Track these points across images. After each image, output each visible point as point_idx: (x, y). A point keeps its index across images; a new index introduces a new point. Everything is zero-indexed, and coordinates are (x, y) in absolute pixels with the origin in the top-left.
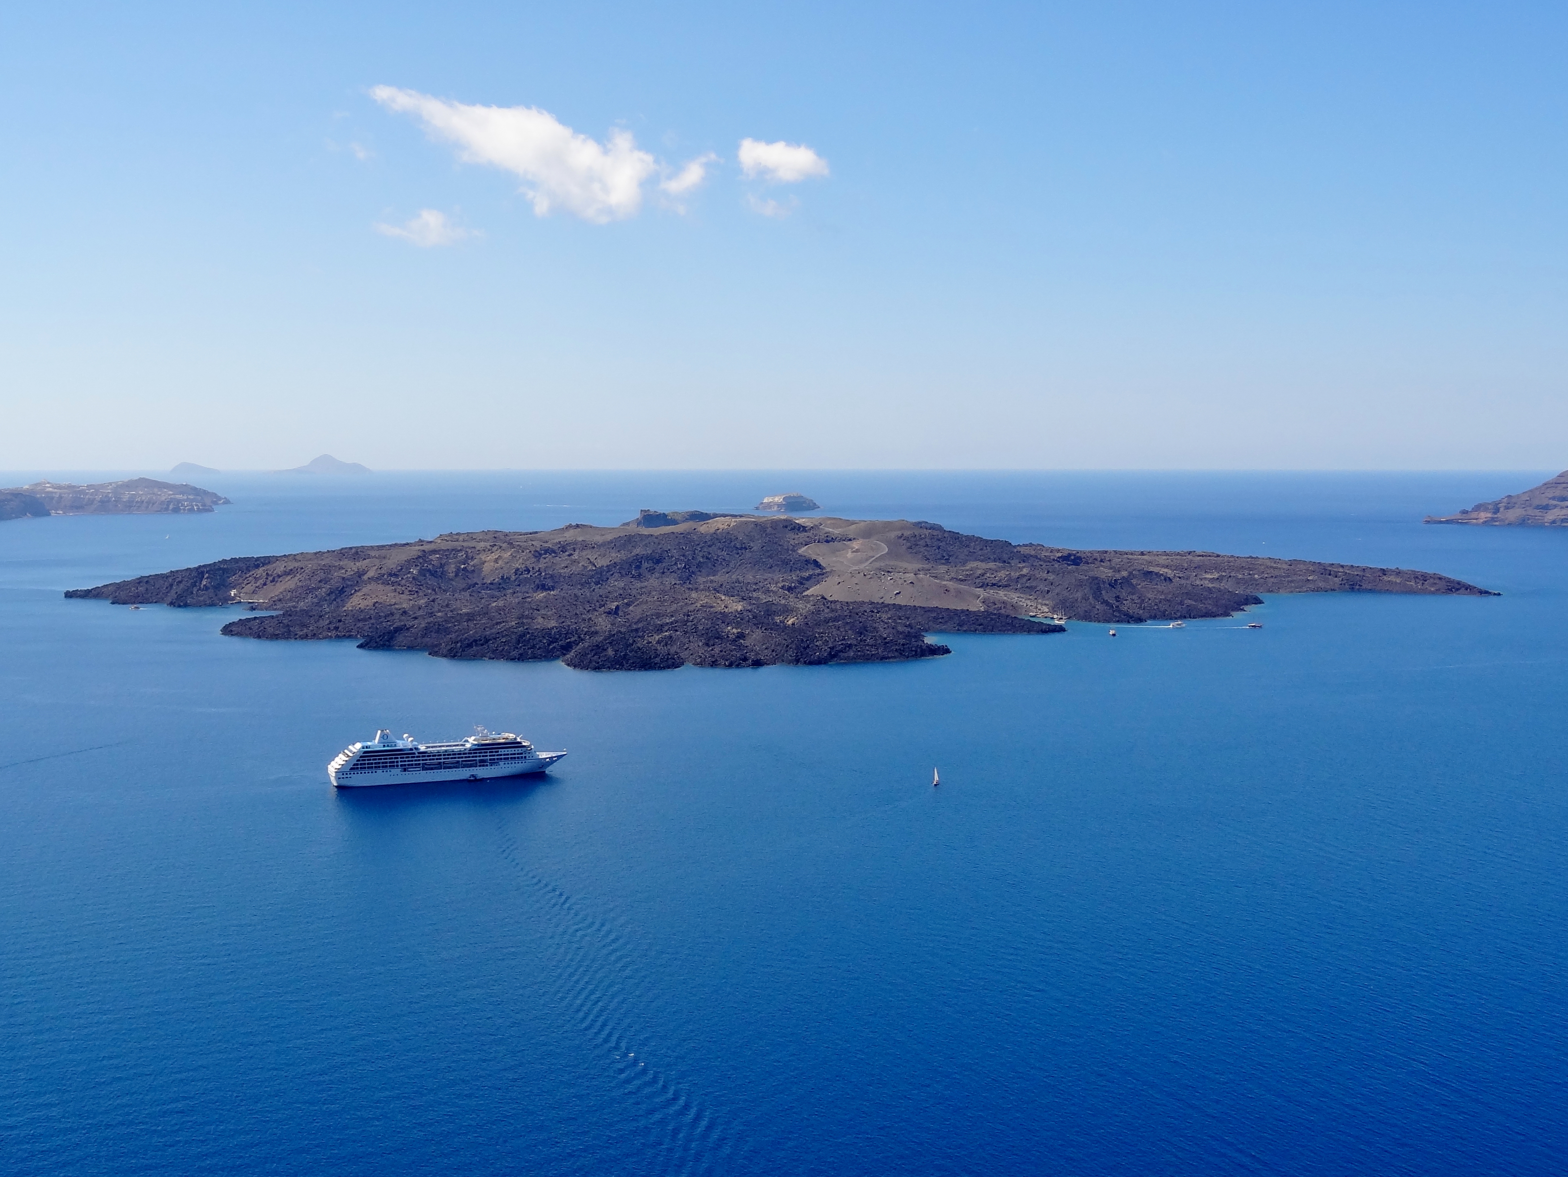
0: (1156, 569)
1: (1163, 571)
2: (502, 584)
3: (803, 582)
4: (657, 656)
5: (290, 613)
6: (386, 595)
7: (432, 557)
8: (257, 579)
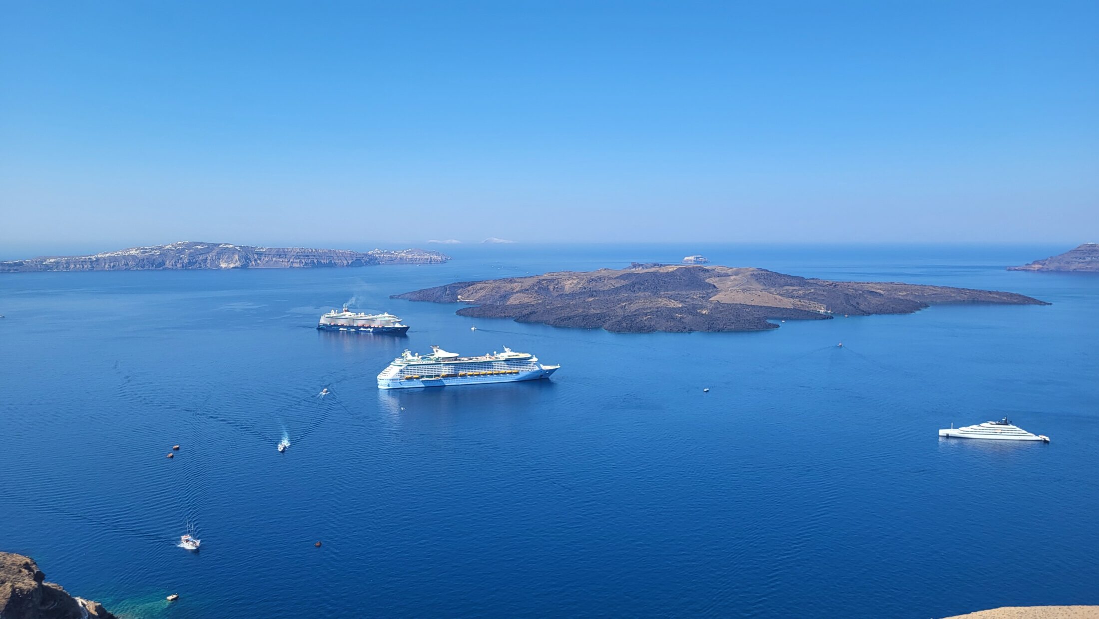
0: (875, 290)
1: (878, 291)
3: (709, 295)
4: (645, 326)
5: (485, 305)
6: (525, 299)
7: (543, 282)
8: (469, 291)
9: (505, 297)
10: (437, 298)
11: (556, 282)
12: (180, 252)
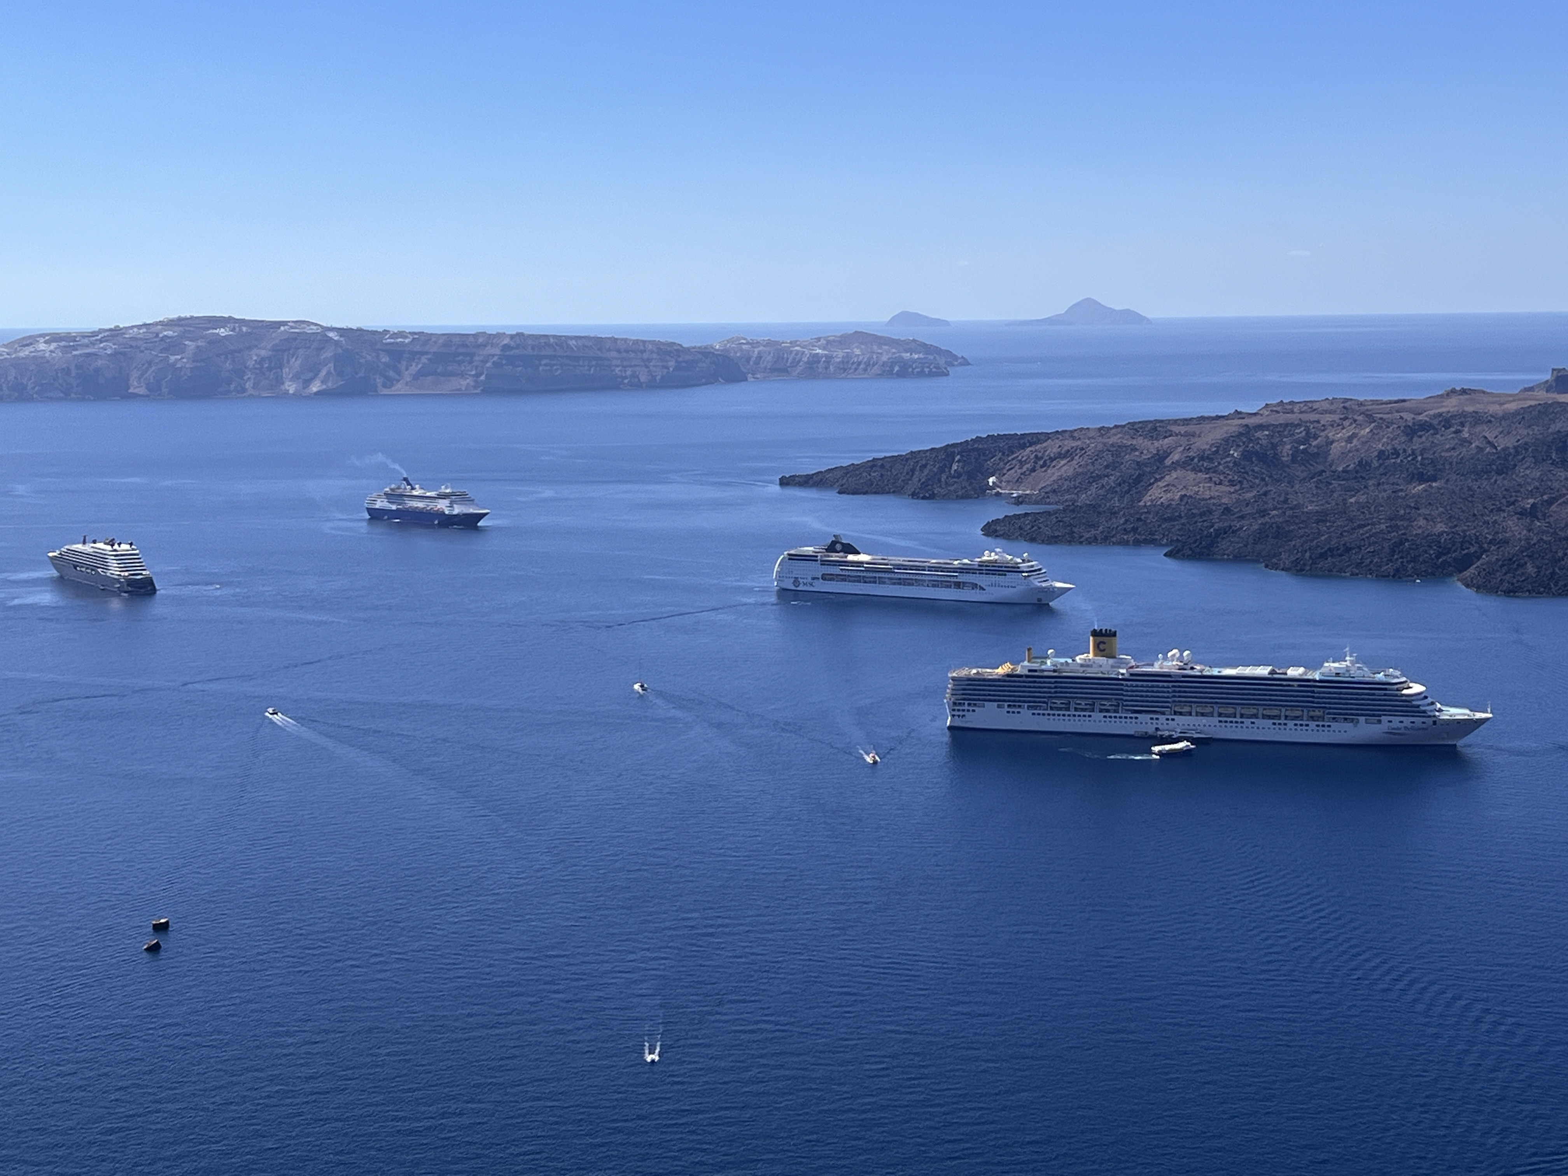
2: (1361, 473)
5: (1072, 509)
7: (1258, 434)
8: (1022, 463)
9: (1138, 480)
10: (924, 485)
11: (1300, 432)
12: (172, 346)
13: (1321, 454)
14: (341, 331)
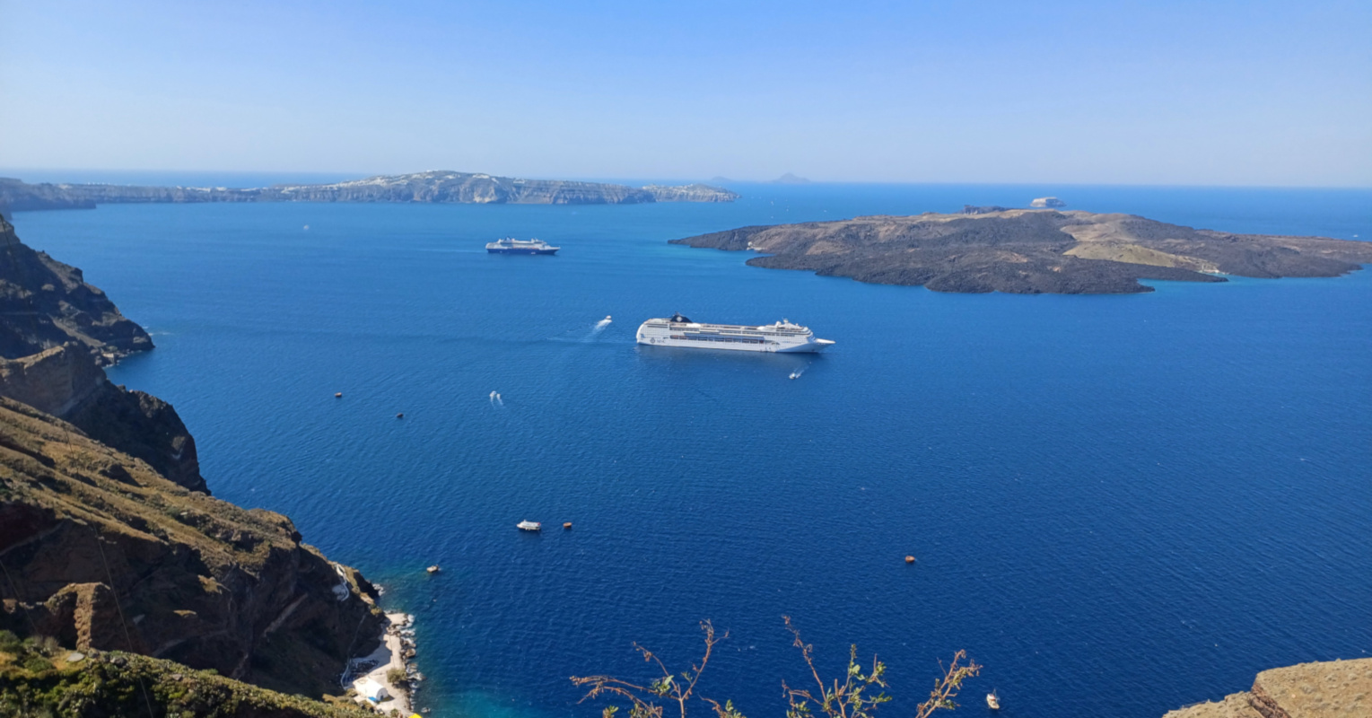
0: (1288, 247)
1: (1292, 247)
2: (889, 245)
3: (1064, 248)
4: (978, 285)
5: (779, 255)
6: (829, 248)
7: (853, 228)
8: (761, 237)
9: (806, 245)
10: (723, 245)
11: (868, 228)
12: (430, 182)
13: (876, 236)
14: (497, 178)
